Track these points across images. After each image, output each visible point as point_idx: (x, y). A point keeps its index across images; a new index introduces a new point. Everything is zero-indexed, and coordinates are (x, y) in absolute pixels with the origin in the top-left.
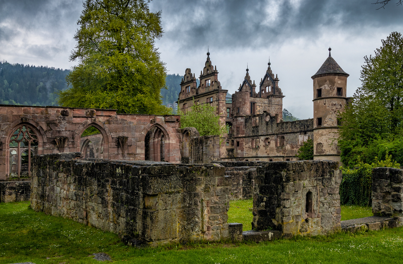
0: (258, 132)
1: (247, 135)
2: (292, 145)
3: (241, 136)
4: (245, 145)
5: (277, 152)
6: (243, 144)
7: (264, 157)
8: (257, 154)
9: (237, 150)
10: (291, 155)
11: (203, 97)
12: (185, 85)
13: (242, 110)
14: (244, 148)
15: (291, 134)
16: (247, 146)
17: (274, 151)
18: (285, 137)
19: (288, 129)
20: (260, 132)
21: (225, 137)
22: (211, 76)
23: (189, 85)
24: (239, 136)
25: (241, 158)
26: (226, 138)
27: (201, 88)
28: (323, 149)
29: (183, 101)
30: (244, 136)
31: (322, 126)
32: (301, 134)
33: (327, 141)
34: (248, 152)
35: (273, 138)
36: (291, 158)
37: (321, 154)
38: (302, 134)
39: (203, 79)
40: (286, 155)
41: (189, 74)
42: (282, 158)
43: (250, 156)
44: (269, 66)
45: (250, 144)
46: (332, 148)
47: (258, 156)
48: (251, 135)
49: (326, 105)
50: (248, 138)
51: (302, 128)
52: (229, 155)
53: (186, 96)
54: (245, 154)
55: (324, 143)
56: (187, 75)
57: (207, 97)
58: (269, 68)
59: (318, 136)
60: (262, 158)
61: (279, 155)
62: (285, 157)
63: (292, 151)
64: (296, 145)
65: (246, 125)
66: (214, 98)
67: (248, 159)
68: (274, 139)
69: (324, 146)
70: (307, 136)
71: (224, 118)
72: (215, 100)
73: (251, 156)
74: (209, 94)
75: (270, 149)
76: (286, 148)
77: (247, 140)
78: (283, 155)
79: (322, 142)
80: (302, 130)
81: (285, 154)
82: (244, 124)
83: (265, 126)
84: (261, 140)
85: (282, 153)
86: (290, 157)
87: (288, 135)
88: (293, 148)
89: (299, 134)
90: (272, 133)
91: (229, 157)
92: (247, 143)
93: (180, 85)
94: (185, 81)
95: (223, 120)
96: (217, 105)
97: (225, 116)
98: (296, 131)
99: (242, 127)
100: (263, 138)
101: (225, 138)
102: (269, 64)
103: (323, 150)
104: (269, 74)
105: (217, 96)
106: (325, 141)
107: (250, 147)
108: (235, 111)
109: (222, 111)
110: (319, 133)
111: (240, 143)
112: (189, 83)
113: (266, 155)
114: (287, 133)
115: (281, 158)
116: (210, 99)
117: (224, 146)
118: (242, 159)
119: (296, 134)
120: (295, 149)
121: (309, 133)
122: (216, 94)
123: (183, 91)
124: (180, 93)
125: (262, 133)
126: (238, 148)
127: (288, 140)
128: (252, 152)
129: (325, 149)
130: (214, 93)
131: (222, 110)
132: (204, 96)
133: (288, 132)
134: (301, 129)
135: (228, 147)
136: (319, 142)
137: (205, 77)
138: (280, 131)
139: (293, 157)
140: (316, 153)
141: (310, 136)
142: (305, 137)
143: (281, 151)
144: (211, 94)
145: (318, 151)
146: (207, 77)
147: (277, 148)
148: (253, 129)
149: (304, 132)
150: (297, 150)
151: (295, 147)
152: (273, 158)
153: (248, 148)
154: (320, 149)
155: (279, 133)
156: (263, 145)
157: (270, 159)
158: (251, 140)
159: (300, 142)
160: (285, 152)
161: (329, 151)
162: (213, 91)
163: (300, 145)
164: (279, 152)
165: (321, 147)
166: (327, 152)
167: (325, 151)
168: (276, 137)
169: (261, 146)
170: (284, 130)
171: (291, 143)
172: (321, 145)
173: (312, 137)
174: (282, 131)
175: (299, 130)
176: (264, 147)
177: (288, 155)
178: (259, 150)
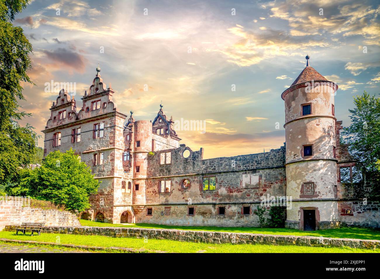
1: (151, 176)
2: (229, 188)
4: (147, 188)
5: (202, 197)
7: (179, 205)
8: (167, 201)
9: (135, 195)
10: (228, 202)
11: (88, 124)
12: (58, 110)
13: (144, 143)
14: (145, 193)
15: (228, 174)
17: (196, 197)
18: (218, 178)
19: (222, 167)
20: (172, 171)
21: (120, 177)
22: (103, 96)
23: (64, 109)
24: (139, 177)
26: (123, 178)
27: (84, 112)
28: (316, 190)
29: (54, 129)
30: (146, 177)
31: (313, 157)
32: (246, 173)
35: (196, 179)
36: (228, 205)
37: (315, 198)
38: (249, 173)
39: (87, 101)
40: (218, 202)
41: (65, 95)
42: (212, 205)
43: (155, 203)
45: (155, 188)
46: (330, 190)
47: (169, 203)
48: (158, 176)
49: (320, 126)
50: (152, 180)
51: (247, 165)
52: (124, 201)
53: (59, 123)
54: (145, 201)
55: (318, 181)
56: (61, 98)
57: (95, 123)
59: (305, 172)
60: (176, 206)
61: (205, 201)
62: (218, 204)
63: (229, 197)
64: (237, 188)
65: (148, 163)
66: (107, 124)
67: (152, 207)
68: (197, 181)
69: (318, 187)
70: (257, 175)
71: (120, 150)
72: (109, 126)
73: (158, 203)
74: (99, 118)
75: (190, 194)
76: (218, 192)
77: (151, 182)
78: (214, 202)
79: (313, 181)
80: (248, 168)
81: (216, 200)
82: (146, 161)
83: (183, 164)
85: (213, 199)
87: (223, 175)
88: (231, 192)
89: (243, 174)
90: (194, 172)
92: (150, 186)
93: (50, 109)
94: (59, 104)
96: (112, 133)
97: (121, 148)
98: (237, 169)
99: (143, 165)
101: (121, 178)
103: (316, 193)
104: (162, 115)
105: (111, 121)
106: (320, 179)
107: (156, 191)
108: (133, 145)
109: (119, 142)
110: (309, 167)
111: (140, 186)
112: (64, 107)
113: (183, 202)
114: (220, 173)
115: (209, 205)
116: (99, 126)
118: (142, 208)
119: (237, 174)
120: (235, 194)
121: (261, 172)
122: (110, 118)
123: (55, 118)
124: (49, 120)
125: (177, 173)
126: (137, 192)
127: (222, 181)
128: (159, 198)
129: (319, 191)
131: (119, 140)
132: (89, 122)
133: (222, 171)
135: (124, 191)
136: (309, 181)
137: (92, 99)
138: (209, 170)
139: (231, 204)
140: (301, 197)
141: (263, 175)
142: (253, 176)
143: (210, 197)
144: (101, 119)
145: (306, 194)
146: (95, 98)
147: (202, 192)
148: (161, 168)
149: (251, 170)
150: (239, 195)
151: (235, 191)
152: (196, 205)
153: (152, 193)
154: (309, 190)
155: (206, 172)
156: (178, 189)
157: (190, 207)
158: (157, 182)
159: (245, 184)
160: (217, 198)
161: (325, 193)
162: (106, 114)
163: (245, 189)
164: (206, 197)
165: (312, 188)
166: (322, 195)
167: (320, 193)
168: (200, 178)
169: (174, 189)
170: (214, 169)
171: (228, 185)
172: (313, 185)
173: (267, 177)
174: (212, 170)
175: (243, 168)
176: (180, 192)
177: (221, 201)
178: (170, 195)
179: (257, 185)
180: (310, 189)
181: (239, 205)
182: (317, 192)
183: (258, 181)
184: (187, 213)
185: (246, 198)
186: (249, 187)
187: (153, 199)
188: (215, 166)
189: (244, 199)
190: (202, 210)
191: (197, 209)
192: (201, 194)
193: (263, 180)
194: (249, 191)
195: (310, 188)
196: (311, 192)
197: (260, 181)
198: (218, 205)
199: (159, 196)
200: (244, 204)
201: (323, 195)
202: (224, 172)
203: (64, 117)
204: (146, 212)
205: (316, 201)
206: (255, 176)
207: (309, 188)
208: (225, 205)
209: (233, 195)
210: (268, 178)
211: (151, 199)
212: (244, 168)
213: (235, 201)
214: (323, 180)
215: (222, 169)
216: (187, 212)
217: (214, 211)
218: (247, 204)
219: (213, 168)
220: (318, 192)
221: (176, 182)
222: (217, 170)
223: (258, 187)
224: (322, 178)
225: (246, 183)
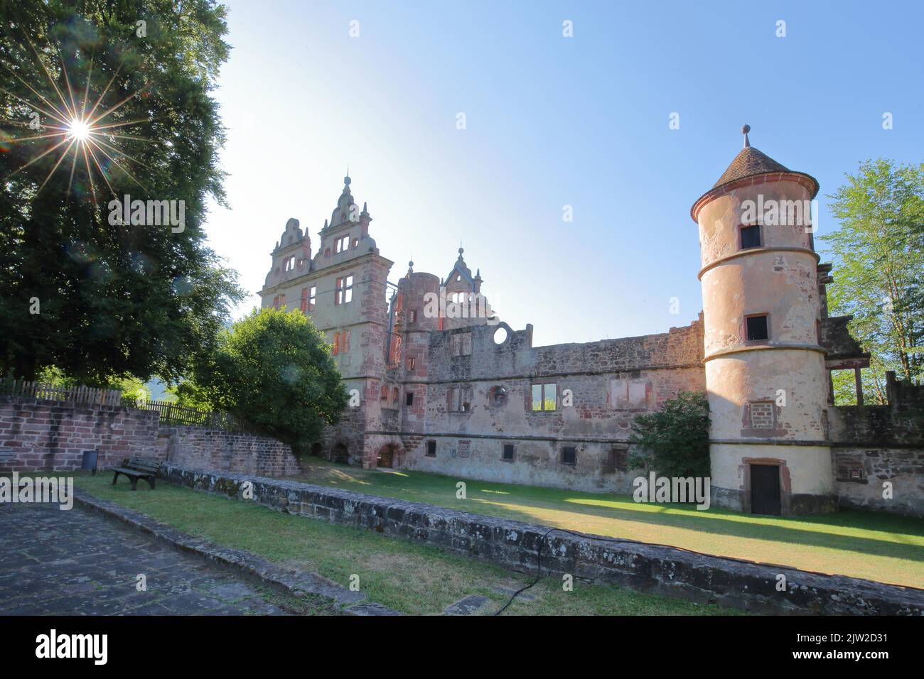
0: (468, 370)
1: (435, 379)
2: (584, 407)
3: (420, 379)
4: (428, 402)
5: (530, 425)
6: (422, 399)
7: (485, 437)
8: (464, 429)
9: (405, 414)
10: (581, 436)
11: (327, 277)
12: (283, 254)
13: (423, 315)
14: (423, 411)
15: (582, 378)
16: (434, 405)
17: (518, 423)
18: (561, 385)
19: (569, 364)
20: (473, 370)
21: (379, 376)
22: (353, 226)
23: (291, 254)
24: (415, 378)
25: (415, 434)
26: (383, 380)
27: (322, 256)
28: (781, 419)
29: (276, 290)
30: (425, 379)
31: (771, 342)
32: (618, 377)
33: (793, 393)
34: (435, 422)
35: (518, 387)
36: (582, 443)
37: (779, 438)
38: (624, 377)
39: (329, 236)
40: (560, 436)
41: (294, 229)
42: (549, 442)
43: (442, 432)
44: (461, 255)
45: (443, 402)
46: (813, 420)
47: (468, 432)
48: (447, 378)
49: (785, 271)
50: (436, 386)
51: (621, 360)
52: (385, 425)
53: (283, 278)
54: (425, 427)
56: (289, 234)
57: (338, 276)
58: (461, 259)
60: (480, 440)
61: (536, 433)
62: (560, 441)
63: (585, 427)
64: (599, 408)
65: (430, 353)
66: (357, 277)
67: (436, 439)
68: (520, 390)
69: (783, 412)
70: (641, 382)
71: (379, 327)
72: (360, 281)
73: (446, 432)
74: (345, 266)
75: (505, 417)
76: (561, 415)
77: (434, 390)
78: (553, 435)
79: (772, 397)
80: (623, 366)
81: (557, 431)
82: (426, 350)
83: (493, 356)
84: (476, 392)
85: (551, 430)
86: (579, 441)
87: (570, 381)
88: (588, 416)
89: (611, 378)
90: (514, 373)
91: (387, 431)
92: (433, 398)
93: (271, 254)
94: (286, 244)
95: (377, 333)
96: (365, 293)
97: (381, 323)
98: (599, 368)
99: (421, 357)
100: (484, 387)
101: (379, 379)
102: (461, 251)
104: (460, 268)
105: (365, 272)
107: (443, 409)
108: (404, 319)
109: (377, 310)
110: (761, 365)
111: (415, 396)
112: (292, 250)
113: (493, 432)
114: (565, 375)
115: (543, 442)
116: (345, 281)
117: (376, 400)
118: (418, 439)
119: (600, 378)
120: (595, 420)
121: (650, 374)
122: (362, 266)
123: (278, 269)
124: (269, 273)
125: (482, 373)
126: (409, 409)
128: (449, 422)
129: (788, 421)
130: (357, 265)
131: (378, 307)
132: (329, 274)
133: (569, 371)
134: (616, 363)
135: (385, 405)
136: (762, 397)
137: (335, 233)
138: (543, 369)
139: (588, 441)
140: (743, 433)
141: (655, 384)
142: (633, 385)
143: (545, 424)
144: (349, 267)
145: (755, 426)
146: (340, 231)
147: (530, 414)
148: (453, 363)
149: (629, 371)
150: (605, 423)
151: (596, 414)
152: (517, 441)
153: (437, 412)
154: (762, 420)
155: (538, 373)
156: (485, 406)
157: (506, 444)
158: (446, 391)
159: (616, 400)
160: (558, 427)
161: (803, 428)
162: (356, 259)
163: (616, 410)
164: (538, 425)
165: (769, 414)
166: (796, 433)
167: (790, 427)
168: (526, 384)
169: (476, 406)
170: (554, 367)
171: (581, 402)
172: (771, 408)
173: (662, 387)
174: (550, 369)
175: (611, 366)
176: (488, 411)
177: (567, 435)
178: (469, 416)
179: (641, 403)
180: (766, 415)
181: (604, 444)
182: (781, 424)
183: (644, 396)
184: (500, 456)
185: (618, 431)
186: (625, 408)
187: (438, 424)
188: (554, 362)
189: (615, 432)
190: (529, 452)
191: (519, 446)
192: (527, 418)
193: (655, 395)
194: (624, 416)
195: (766, 413)
196: (767, 424)
197: (647, 396)
198: (560, 443)
199: (448, 419)
200: (614, 444)
201: (797, 431)
202: (574, 374)
203: (292, 268)
204: (425, 450)
205: (780, 443)
206: (637, 383)
207: (763, 414)
208: (576, 443)
209: (591, 424)
210: (665, 389)
211: (434, 425)
212: (615, 366)
213: (596, 436)
214: (795, 397)
215: (569, 367)
216: (500, 453)
217: (554, 454)
218: (621, 444)
219: (550, 365)
220: (784, 425)
221: (481, 392)
222: (559, 370)
223: (644, 407)
224: (794, 391)
225: (618, 399)
